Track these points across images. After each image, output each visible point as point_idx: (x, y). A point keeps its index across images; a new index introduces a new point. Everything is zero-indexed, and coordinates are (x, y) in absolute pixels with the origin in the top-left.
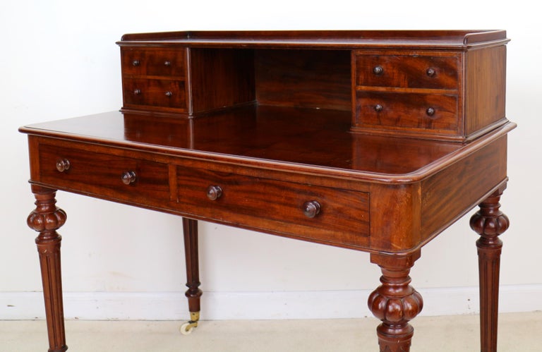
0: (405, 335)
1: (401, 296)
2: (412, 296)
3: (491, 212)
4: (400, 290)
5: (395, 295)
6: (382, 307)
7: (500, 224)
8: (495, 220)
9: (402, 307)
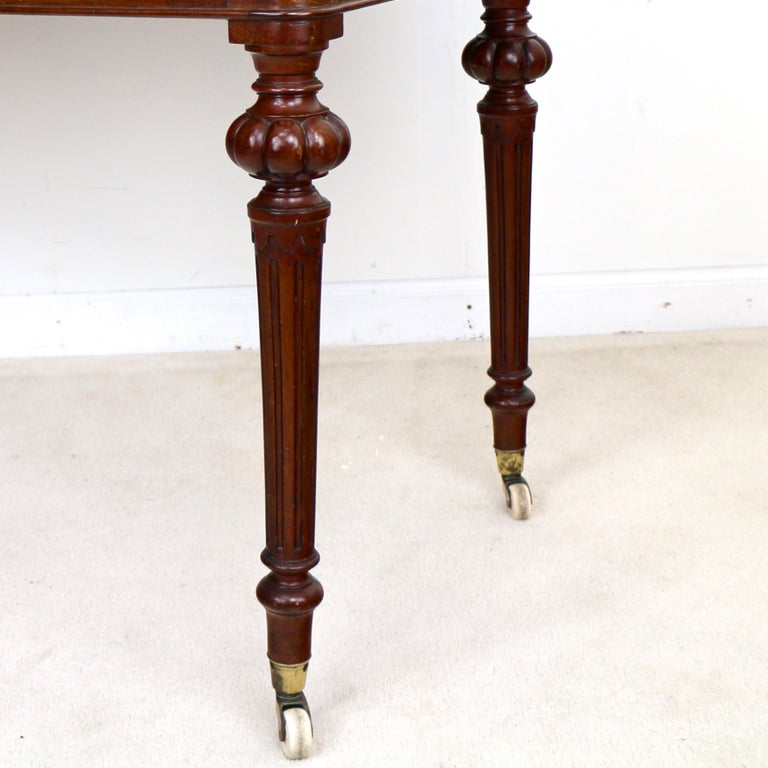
0: (311, 210)
1: (299, 115)
2: (326, 122)
3: (510, 28)
4: (298, 101)
5: (286, 113)
6: (256, 142)
7: (531, 57)
8: (518, 46)
9: (303, 139)
